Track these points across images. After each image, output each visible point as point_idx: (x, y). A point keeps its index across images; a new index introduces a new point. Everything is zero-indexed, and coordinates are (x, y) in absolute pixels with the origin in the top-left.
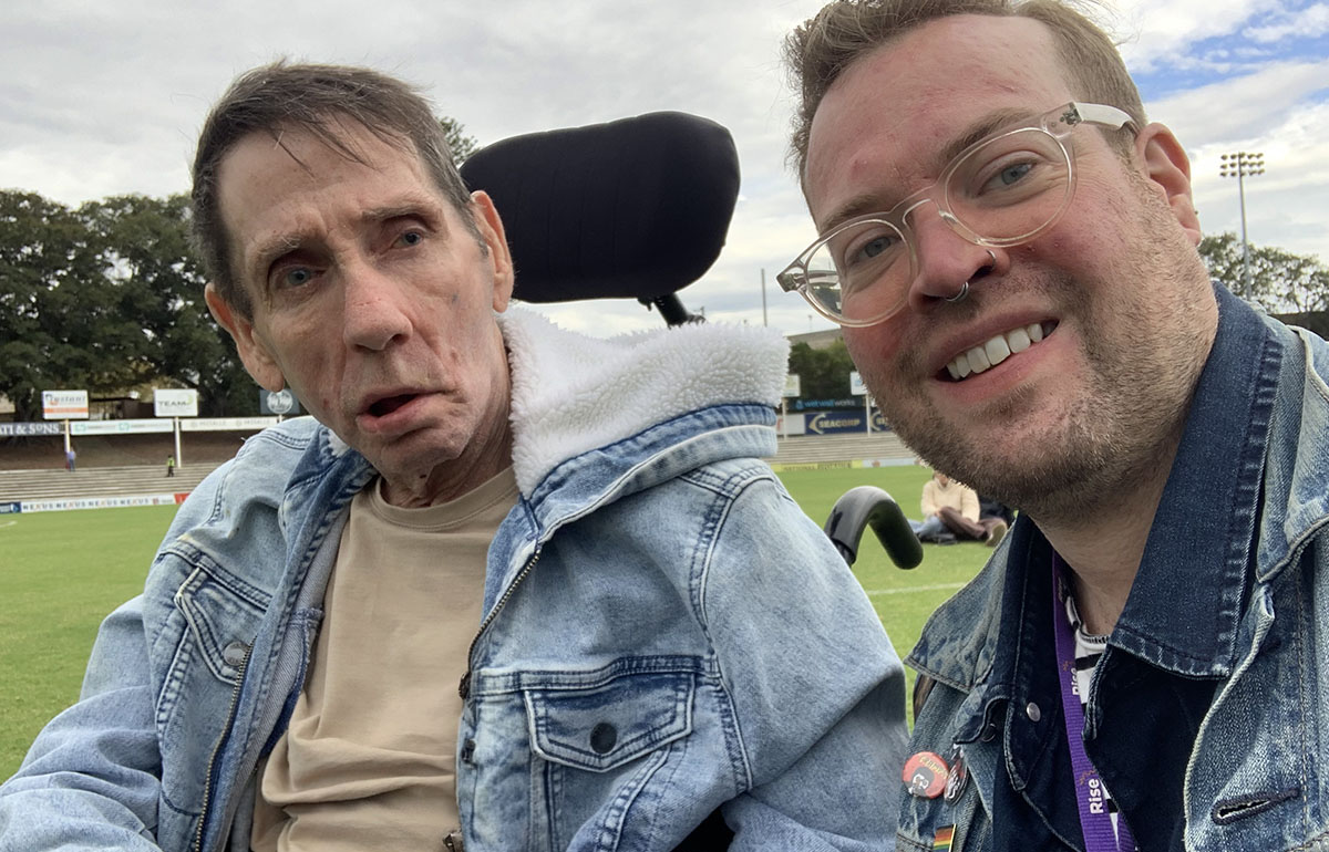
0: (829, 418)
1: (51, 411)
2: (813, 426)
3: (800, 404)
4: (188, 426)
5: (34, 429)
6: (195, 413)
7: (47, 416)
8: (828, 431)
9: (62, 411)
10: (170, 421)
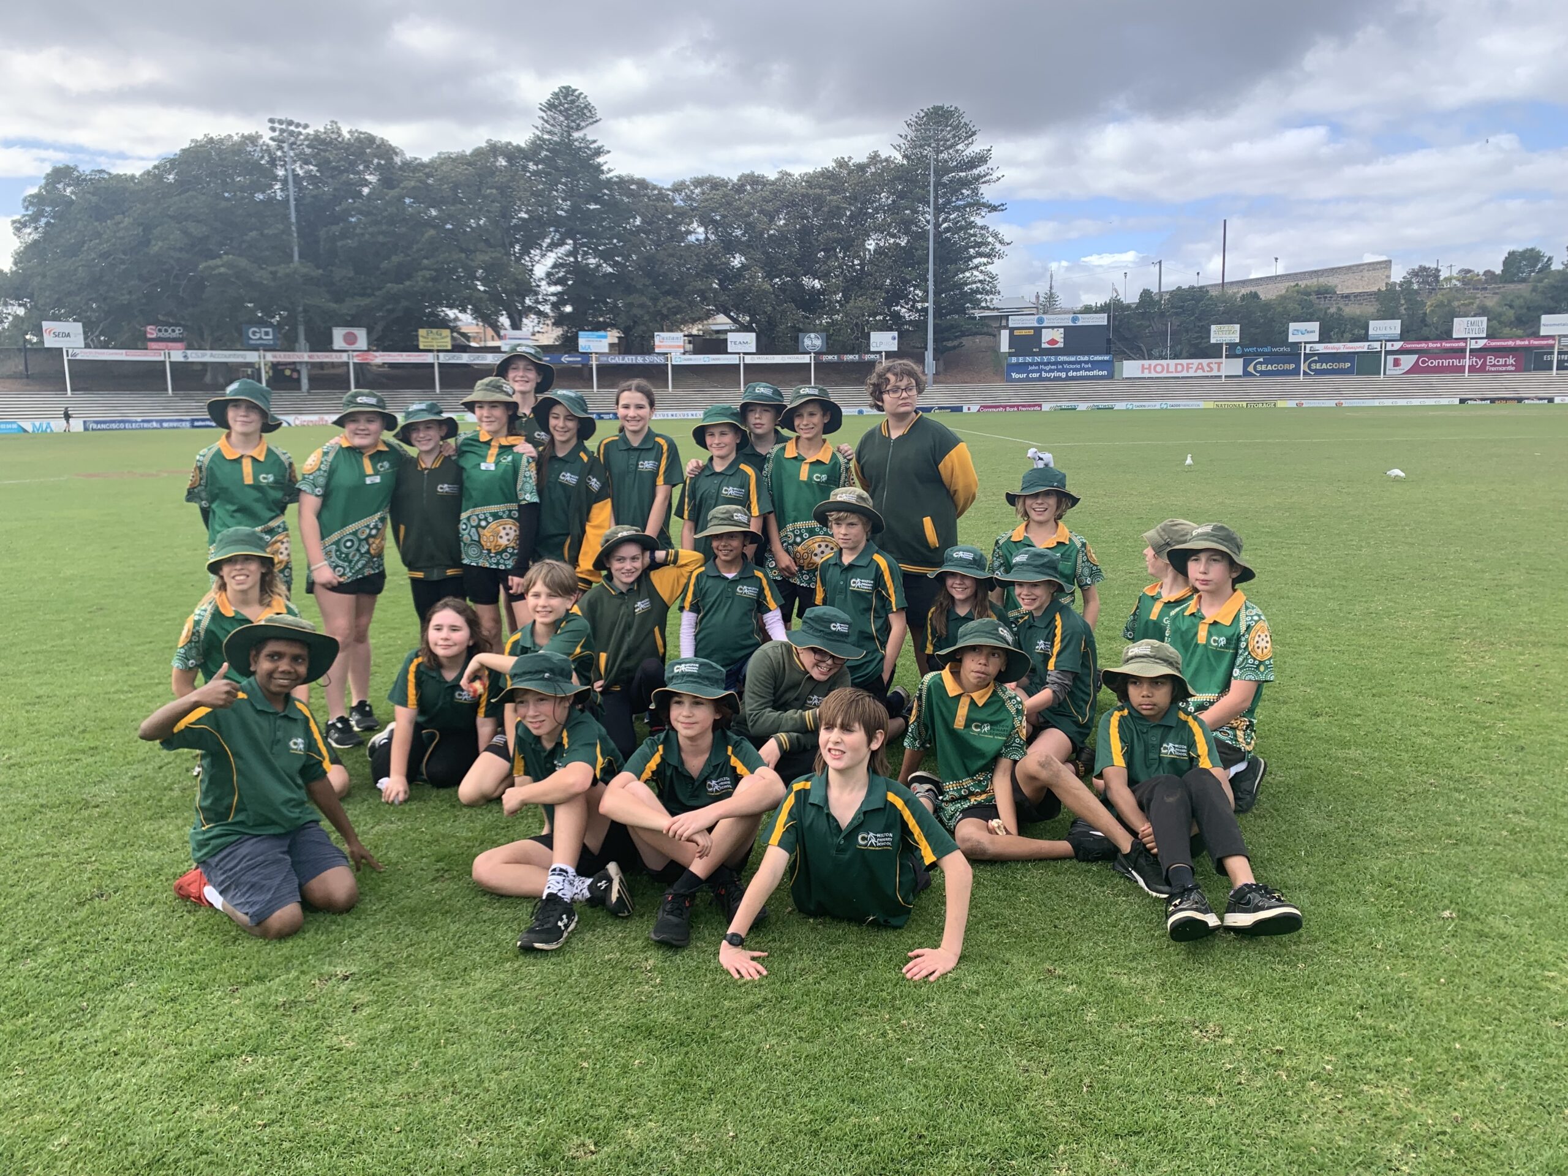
0: (1264, 362)
1: (660, 347)
2: (1251, 369)
3: (1239, 350)
4: (749, 360)
5: (648, 359)
6: (754, 351)
7: (657, 350)
8: (1263, 373)
9: (666, 347)
10: (737, 356)
